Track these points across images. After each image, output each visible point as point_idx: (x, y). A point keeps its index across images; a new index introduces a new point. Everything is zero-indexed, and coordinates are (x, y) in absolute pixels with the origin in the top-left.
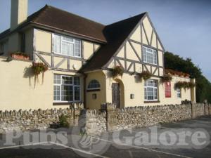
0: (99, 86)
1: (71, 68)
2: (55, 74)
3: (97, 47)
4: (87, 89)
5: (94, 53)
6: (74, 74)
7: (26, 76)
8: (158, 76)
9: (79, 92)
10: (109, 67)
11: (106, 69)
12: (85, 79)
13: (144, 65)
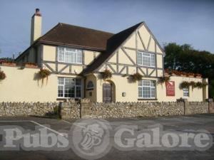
0: (93, 86)
1: (73, 72)
2: (59, 77)
3: (97, 54)
4: (87, 88)
5: (95, 59)
6: (75, 77)
7: (35, 79)
8: (157, 77)
9: (80, 91)
10: (100, 71)
11: (97, 72)
12: (85, 80)
13: (138, 67)
